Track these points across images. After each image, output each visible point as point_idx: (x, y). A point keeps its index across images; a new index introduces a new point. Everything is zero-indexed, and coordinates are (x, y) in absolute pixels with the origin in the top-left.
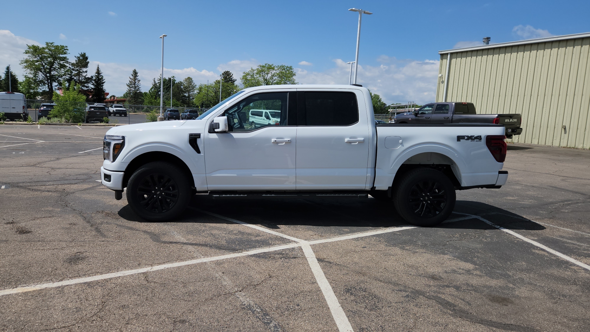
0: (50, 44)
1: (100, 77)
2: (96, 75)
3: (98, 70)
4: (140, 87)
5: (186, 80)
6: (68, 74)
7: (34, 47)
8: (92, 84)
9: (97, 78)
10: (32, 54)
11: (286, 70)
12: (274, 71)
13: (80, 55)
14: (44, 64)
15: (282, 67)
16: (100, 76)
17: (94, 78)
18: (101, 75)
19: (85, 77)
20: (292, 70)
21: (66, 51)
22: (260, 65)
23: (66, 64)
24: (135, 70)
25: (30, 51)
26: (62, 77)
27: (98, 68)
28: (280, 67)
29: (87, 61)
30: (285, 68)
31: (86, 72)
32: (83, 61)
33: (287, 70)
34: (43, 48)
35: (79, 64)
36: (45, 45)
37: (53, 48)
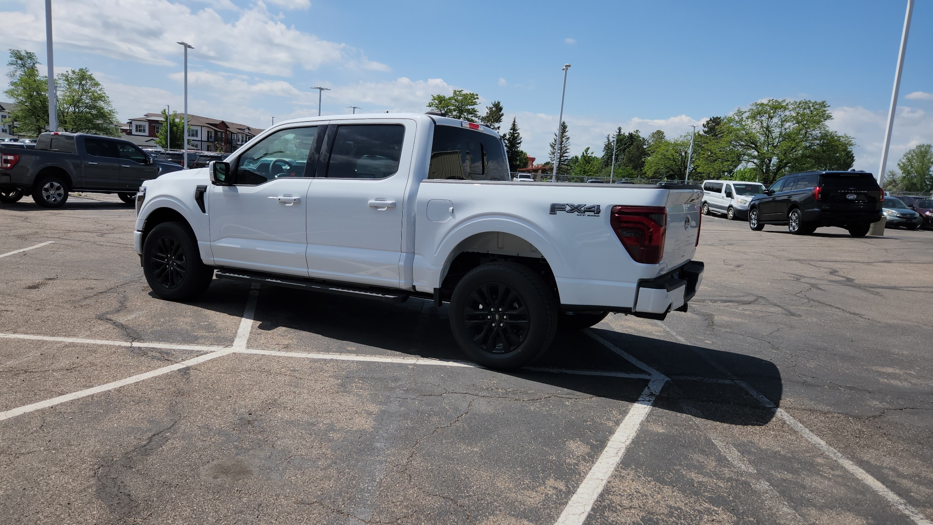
0: (458, 93)
1: (516, 135)
2: (511, 133)
3: (514, 125)
4: (568, 147)
5: (653, 135)
7: (439, 97)
9: (512, 135)
10: (436, 107)
11: (812, 108)
12: (787, 113)
13: (493, 105)
15: (806, 104)
17: (508, 137)
18: (517, 132)
20: (825, 109)
21: (476, 100)
22: (756, 103)
24: (564, 123)
25: (434, 103)
27: (514, 121)
28: (800, 104)
29: (501, 113)
30: (811, 105)
31: (499, 129)
32: (496, 114)
33: (815, 108)
34: (450, 99)
35: (491, 118)
36: (453, 94)
37: (461, 98)
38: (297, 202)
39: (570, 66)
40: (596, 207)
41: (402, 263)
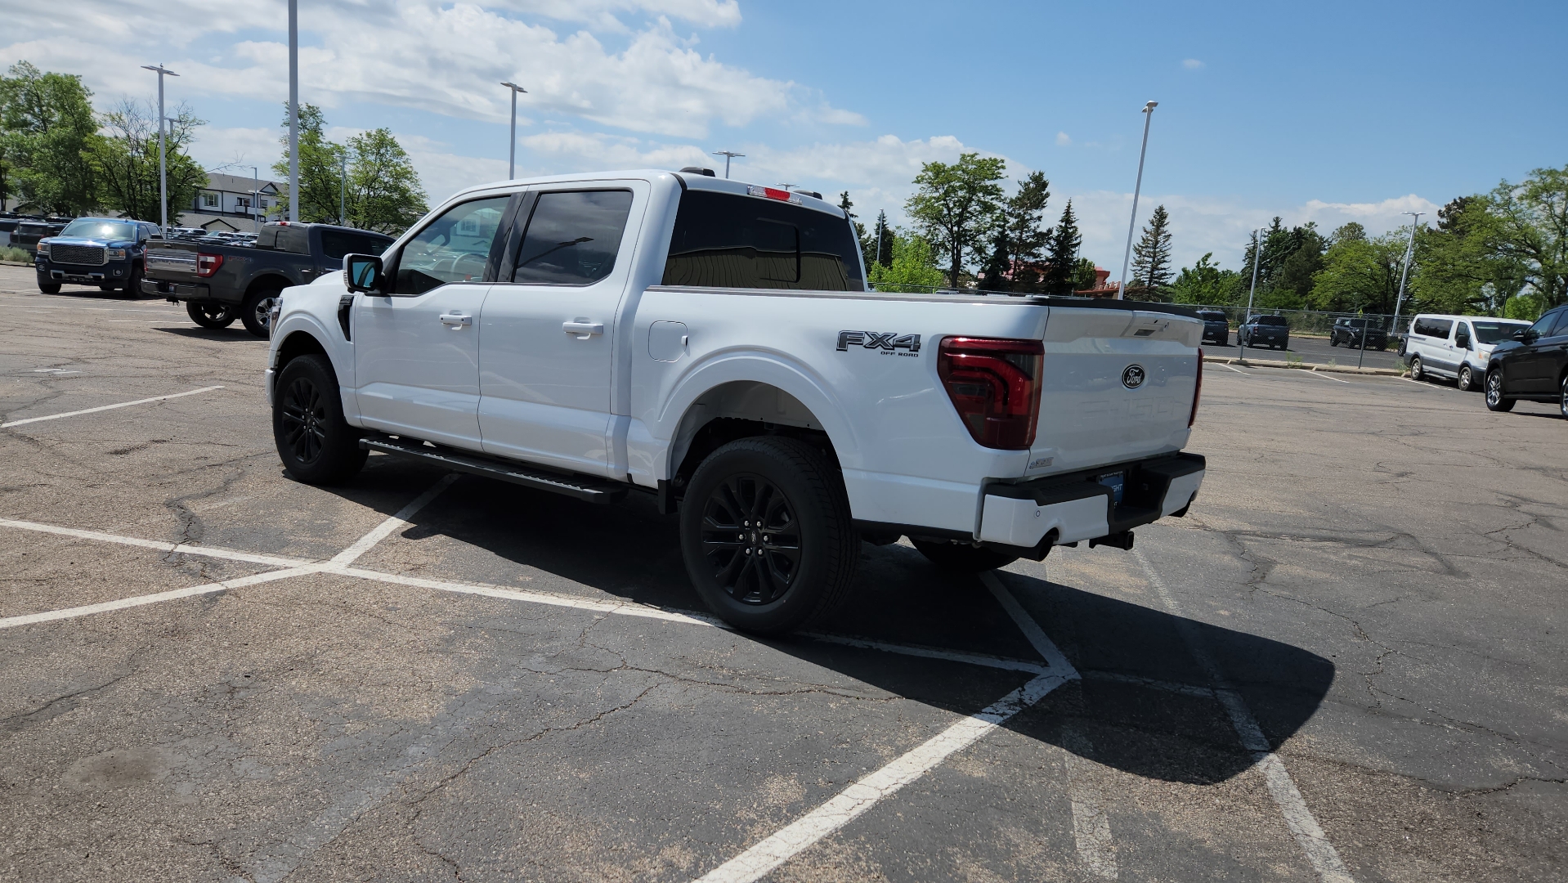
0: (968, 158)
1: (1071, 231)
2: (1061, 226)
3: (1068, 212)
4: (1168, 252)
6: (998, 226)
7: (935, 165)
8: (1049, 249)
9: (1063, 232)
10: (929, 183)
13: (1031, 178)
14: (951, 205)
16: (1070, 228)
17: (1055, 233)
18: (1073, 225)
19: (1034, 231)
21: (1001, 171)
23: (994, 202)
24: (1161, 209)
25: (927, 177)
26: (985, 233)
27: (1069, 207)
29: (1045, 193)
31: (1040, 220)
32: (1036, 193)
34: (953, 169)
35: (1026, 201)
36: (959, 161)
37: (974, 166)
38: (467, 323)
39: (1155, 104)
40: (913, 340)
41: (610, 433)
